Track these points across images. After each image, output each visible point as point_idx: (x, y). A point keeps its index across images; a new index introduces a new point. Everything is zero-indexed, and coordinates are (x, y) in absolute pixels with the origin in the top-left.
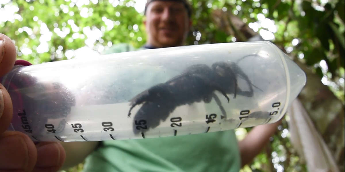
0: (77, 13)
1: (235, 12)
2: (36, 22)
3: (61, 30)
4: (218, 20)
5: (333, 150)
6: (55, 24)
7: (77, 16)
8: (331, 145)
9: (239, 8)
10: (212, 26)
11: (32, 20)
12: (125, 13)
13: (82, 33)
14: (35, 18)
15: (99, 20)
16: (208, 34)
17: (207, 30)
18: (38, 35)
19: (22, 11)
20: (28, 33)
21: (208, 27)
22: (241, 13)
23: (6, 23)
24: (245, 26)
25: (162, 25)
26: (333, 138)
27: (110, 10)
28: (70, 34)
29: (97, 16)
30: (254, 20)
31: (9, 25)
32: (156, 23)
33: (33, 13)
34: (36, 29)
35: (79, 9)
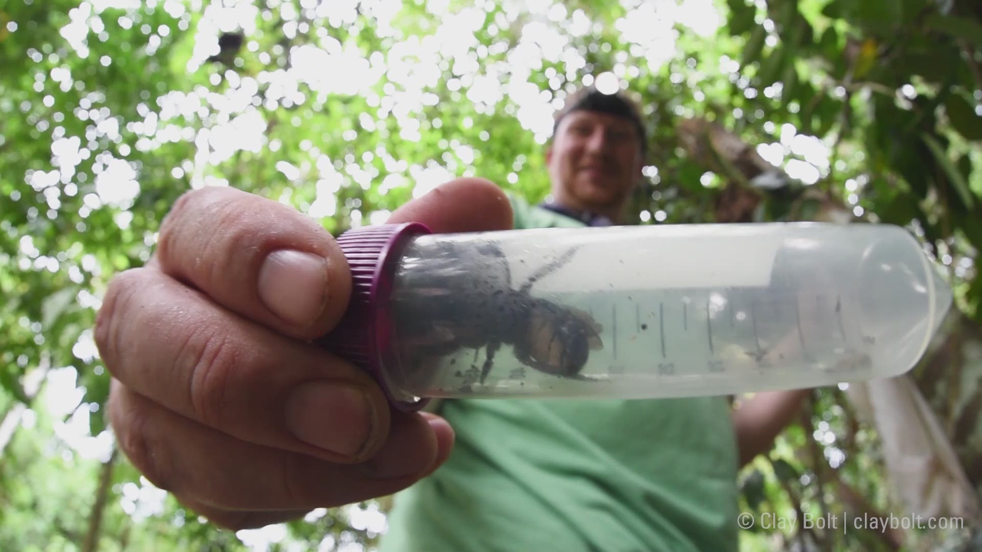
0: (394, 130)
1: (729, 123)
2: (306, 153)
3: (361, 168)
4: (690, 140)
5: (943, 412)
6: (350, 158)
7: (395, 137)
8: (937, 402)
9: (738, 113)
10: (681, 153)
11: (297, 147)
12: (498, 131)
13: (406, 174)
14: (305, 145)
15: (443, 144)
16: (672, 170)
17: (672, 163)
18: (313, 178)
19: (275, 128)
20: (287, 175)
21: (674, 156)
22: (742, 125)
23: (239, 153)
24: (749, 151)
25: (586, 161)
26: (941, 387)
27: (466, 124)
28: (381, 177)
29: (436, 137)
30: (771, 139)
31: (245, 158)
32: (575, 156)
33: (299, 134)
34: (306, 166)
35: (400, 124)
